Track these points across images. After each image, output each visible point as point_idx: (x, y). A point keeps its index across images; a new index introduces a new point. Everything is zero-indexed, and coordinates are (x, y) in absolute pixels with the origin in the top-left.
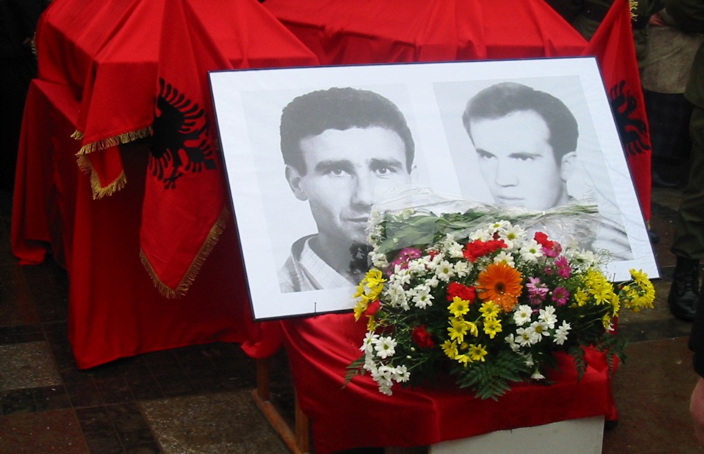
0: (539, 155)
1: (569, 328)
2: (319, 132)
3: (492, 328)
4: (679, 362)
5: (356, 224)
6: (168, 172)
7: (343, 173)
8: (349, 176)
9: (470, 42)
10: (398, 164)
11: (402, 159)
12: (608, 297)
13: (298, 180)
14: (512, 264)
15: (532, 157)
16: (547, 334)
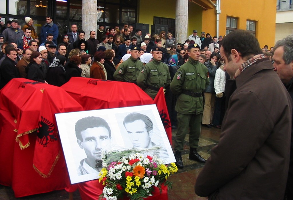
0: (143, 132)
1: (159, 182)
2: (86, 129)
3: (138, 184)
4: (180, 181)
5: (97, 154)
6: (44, 142)
7: (93, 140)
8: (94, 141)
9: (122, 101)
10: (107, 137)
11: (108, 136)
12: (167, 171)
13: (81, 143)
14: (142, 165)
15: (141, 132)
16: (153, 184)
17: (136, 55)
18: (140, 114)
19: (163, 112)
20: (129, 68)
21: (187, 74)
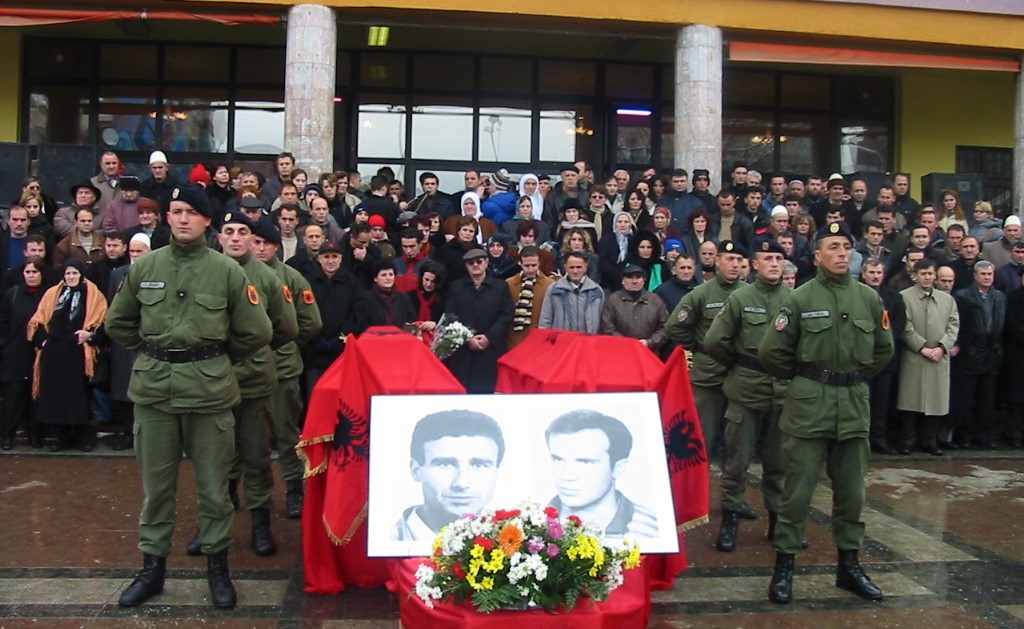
0: (597, 460)
2: (439, 438)
3: (496, 566)
5: (452, 500)
6: (341, 461)
7: (450, 466)
8: (454, 468)
10: (490, 462)
11: (495, 460)
12: (592, 554)
13: (418, 468)
15: (592, 461)
17: (731, 268)
18: (601, 415)
19: (686, 416)
20: (708, 306)
21: (804, 315)
